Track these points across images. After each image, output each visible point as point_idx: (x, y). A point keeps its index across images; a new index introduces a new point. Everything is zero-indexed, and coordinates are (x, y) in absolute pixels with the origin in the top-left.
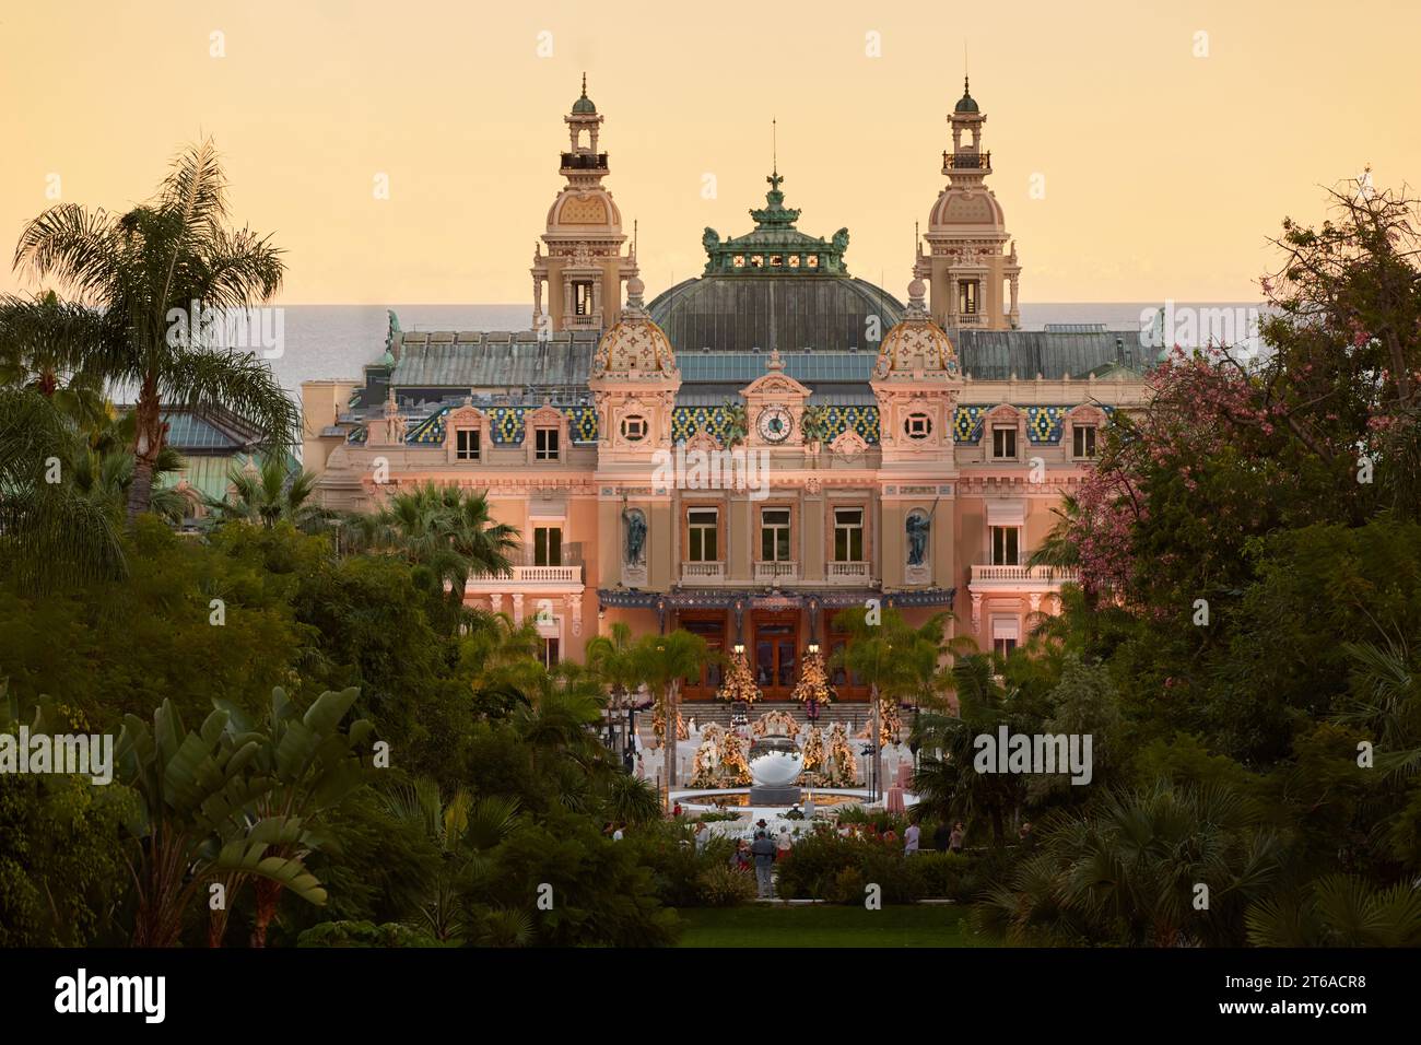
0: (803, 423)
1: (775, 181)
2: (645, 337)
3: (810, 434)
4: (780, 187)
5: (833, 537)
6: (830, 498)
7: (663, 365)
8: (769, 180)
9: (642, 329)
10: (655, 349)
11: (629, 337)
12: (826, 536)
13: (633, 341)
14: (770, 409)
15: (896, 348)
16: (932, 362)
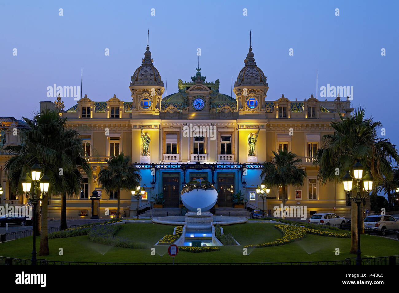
0: (209, 102)
1: (199, 70)
2: (151, 70)
3: (212, 106)
4: (200, 72)
5: (220, 146)
6: (219, 131)
7: (157, 80)
8: (197, 69)
9: (149, 67)
10: (154, 73)
11: (145, 70)
12: (217, 145)
13: (146, 71)
14: (197, 97)
15: (244, 74)
16: (257, 79)
